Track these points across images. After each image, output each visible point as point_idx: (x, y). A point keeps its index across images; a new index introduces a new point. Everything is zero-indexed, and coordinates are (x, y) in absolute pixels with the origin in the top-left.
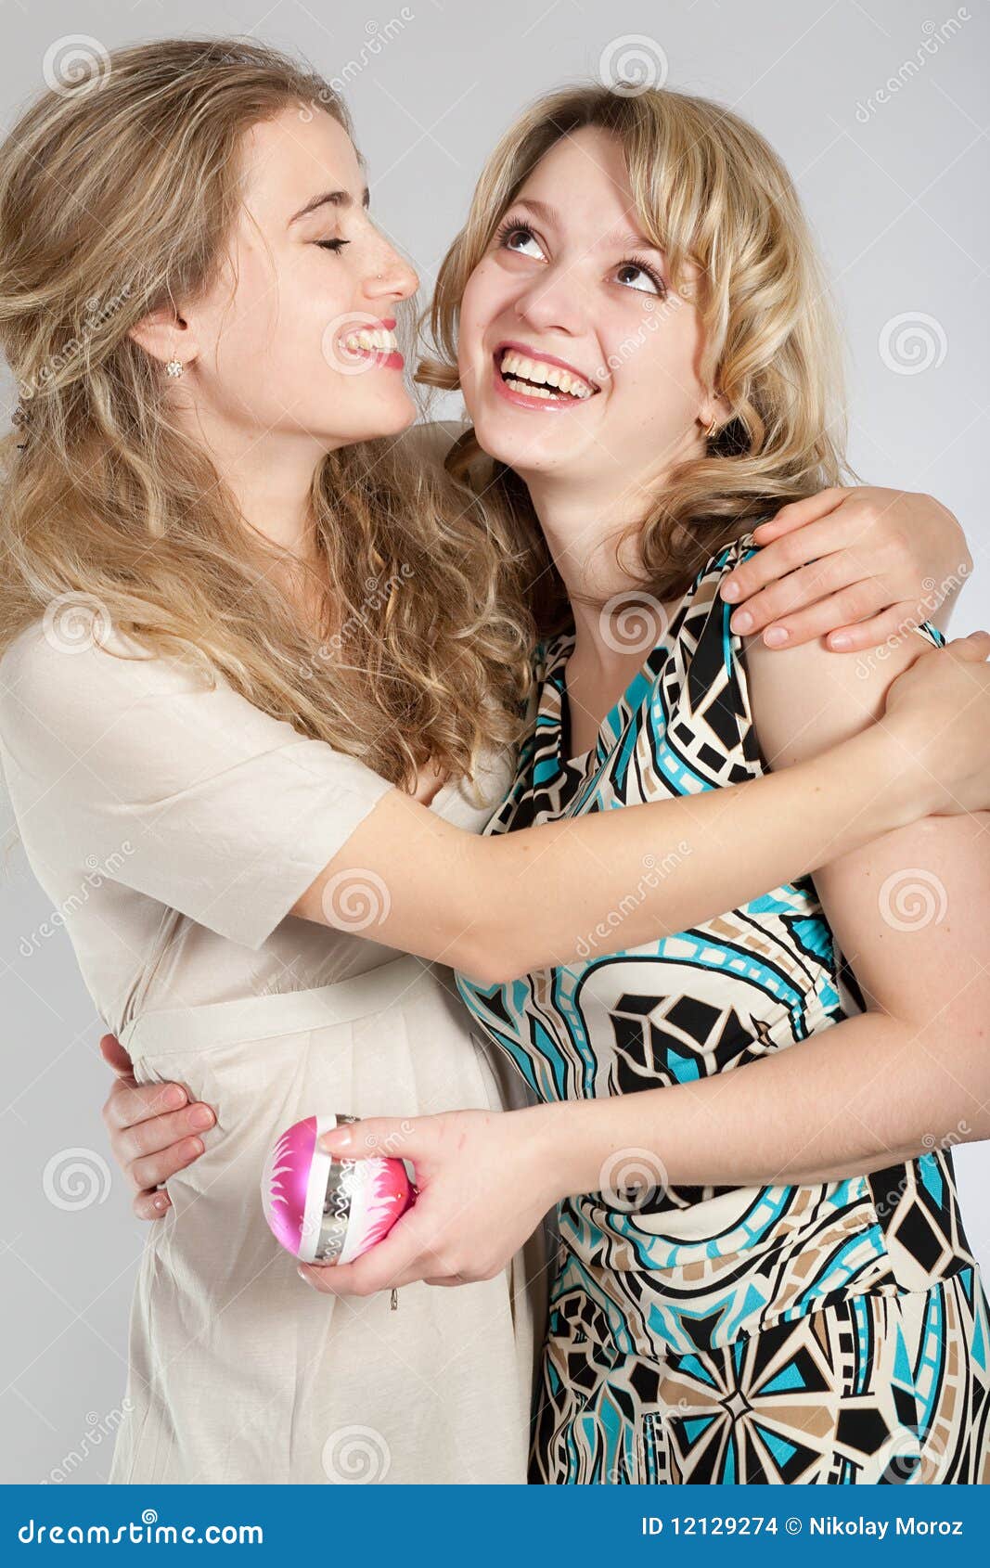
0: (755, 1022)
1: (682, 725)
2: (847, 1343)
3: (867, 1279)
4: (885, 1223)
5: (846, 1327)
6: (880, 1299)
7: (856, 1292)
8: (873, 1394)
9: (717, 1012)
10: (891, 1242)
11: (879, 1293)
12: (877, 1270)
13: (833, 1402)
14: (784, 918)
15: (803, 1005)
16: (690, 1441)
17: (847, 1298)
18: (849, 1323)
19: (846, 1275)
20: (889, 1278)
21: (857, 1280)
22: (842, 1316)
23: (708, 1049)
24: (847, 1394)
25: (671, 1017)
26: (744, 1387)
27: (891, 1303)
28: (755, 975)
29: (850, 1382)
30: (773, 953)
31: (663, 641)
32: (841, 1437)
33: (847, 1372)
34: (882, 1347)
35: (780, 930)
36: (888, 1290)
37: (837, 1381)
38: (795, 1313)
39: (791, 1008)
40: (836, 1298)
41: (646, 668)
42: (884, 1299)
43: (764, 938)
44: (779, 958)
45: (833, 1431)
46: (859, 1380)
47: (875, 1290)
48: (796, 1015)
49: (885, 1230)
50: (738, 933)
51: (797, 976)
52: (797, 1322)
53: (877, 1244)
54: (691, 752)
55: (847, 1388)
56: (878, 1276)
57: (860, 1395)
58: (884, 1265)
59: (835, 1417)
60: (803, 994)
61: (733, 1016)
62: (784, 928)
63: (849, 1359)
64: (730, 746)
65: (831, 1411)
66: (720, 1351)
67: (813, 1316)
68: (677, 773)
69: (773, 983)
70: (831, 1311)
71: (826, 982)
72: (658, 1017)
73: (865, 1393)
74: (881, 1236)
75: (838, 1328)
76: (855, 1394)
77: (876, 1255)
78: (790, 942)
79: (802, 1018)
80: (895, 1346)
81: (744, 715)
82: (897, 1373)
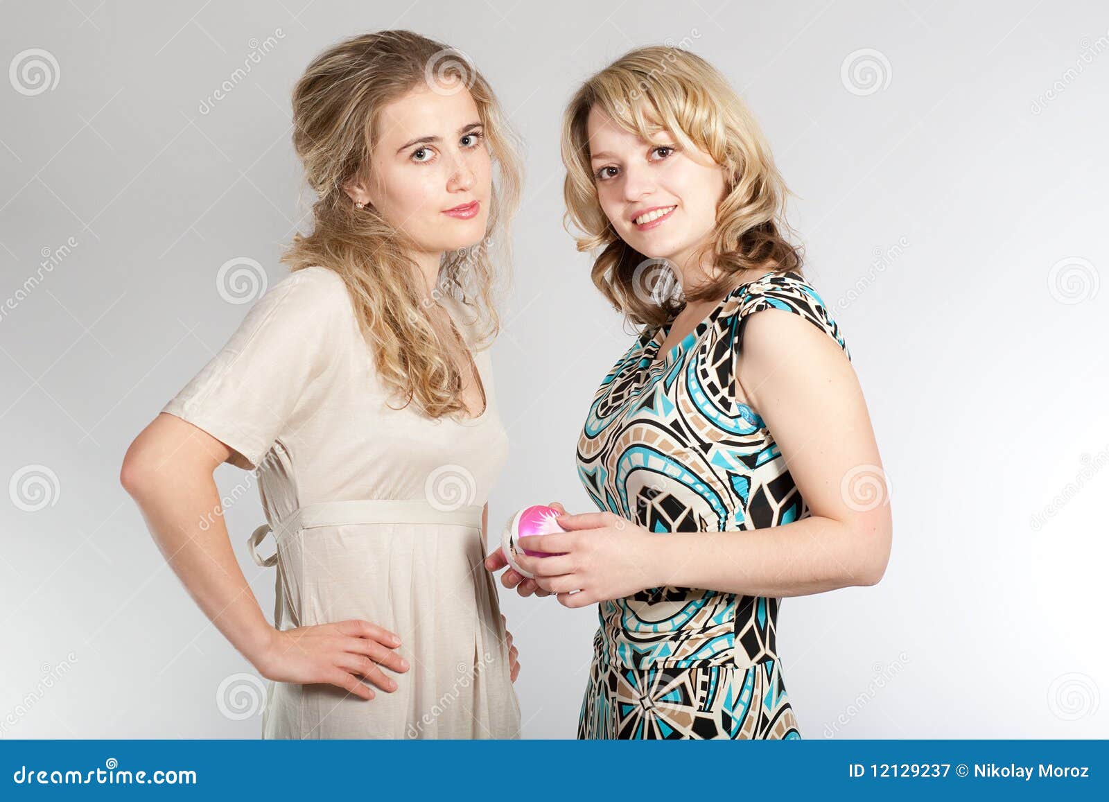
0: (700, 518)
1: (705, 369)
2: (705, 686)
3: (721, 659)
4: (737, 633)
5: (706, 678)
6: (724, 669)
7: (714, 663)
8: (712, 712)
9: (684, 508)
10: (737, 643)
11: (725, 666)
12: (727, 655)
13: (693, 712)
14: (728, 472)
15: (726, 518)
16: (624, 715)
17: (710, 665)
18: (708, 677)
19: (711, 654)
20: (731, 660)
21: (716, 657)
22: (705, 673)
23: (675, 525)
24: (700, 710)
25: (662, 503)
26: (651, 695)
27: (730, 672)
28: (707, 495)
29: (703, 704)
30: (718, 487)
31: (707, 321)
32: (694, 729)
33: (702, 699)
34: (721, 692)
35: (724, 477)
36: (730, 666)
37: (696, 703)
38: (683, 665)
39: (720, 517)
40: (705, 664)
41: (695, 332)
42: (727, 670)
43: (715, 479)
44: (720, 490)
45: (691, 726)
46: (707, 704)
47: (724, 665)
48: (722, 522)
49: (736, 637)
50: (703, 472)
51: (726, 501)
52: (683, 670)
53: (730, 641)
54: (705, 383)
55: (701, 707)
56: (727, 658)
57: (706, 712)
58: (731, 653)
59: (693, 719)
60: (727, 512)
61: (691, 512)
62: (727, 477)
63: (704, 694)
64: (723, 386)
65: (691, 716)
66: (643, 671)
67: (692, 669)
68: (695, 390)
69: (715, 502)
70: (700, 670)
71: (740, 509)
72: (656, 502)
73: (709, 711)
74: (734, 639)
75: (702, 678)
76: (704, 711)
77: (728, 647)
78: (728, 484)
79: (724, 524)
80: (727, 692)
81: (732, 375)
82: (725, 705)
